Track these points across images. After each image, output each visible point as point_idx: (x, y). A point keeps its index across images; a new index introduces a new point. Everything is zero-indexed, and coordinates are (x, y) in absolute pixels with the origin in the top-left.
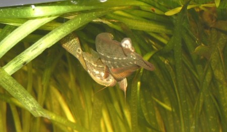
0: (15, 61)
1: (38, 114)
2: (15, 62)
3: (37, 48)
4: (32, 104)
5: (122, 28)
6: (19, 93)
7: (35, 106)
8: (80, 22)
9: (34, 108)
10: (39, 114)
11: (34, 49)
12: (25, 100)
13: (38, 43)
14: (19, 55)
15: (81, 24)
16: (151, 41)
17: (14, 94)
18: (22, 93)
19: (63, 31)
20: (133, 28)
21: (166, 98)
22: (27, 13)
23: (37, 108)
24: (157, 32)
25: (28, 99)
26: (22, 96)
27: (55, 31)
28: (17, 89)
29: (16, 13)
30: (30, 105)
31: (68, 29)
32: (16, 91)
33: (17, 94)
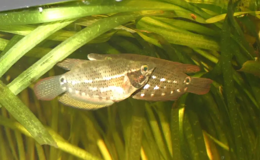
0: (21, 77)
1: (43, 142)
2: (21, 79)
3: (47, 61)
4: (38, 129)
5: (159, 42)
6: (23, 116)
7: (41, 132)
8: (98, 30)
9: (40, 134)
10: (45, 141)
11: (44, 63)
12: (29, 124)
13: (48, 56)
14: (27, 70)
15: (99, 32)
16: (202, 63)
17: (17, 116)
18: (26, 116)
19: (79, 41)
20: (174, 43)
21: (222, 135)
22: (34, 18)
23: (43, 134)
24: (206, 48)
25: (32, 123)
26: (26, 119)
27: (69, 41)
28: (21, 110)
29: (22, 19)
30: (35, 130)
31: (85, 38)
32: (19, 113)
33: (21, 117)
